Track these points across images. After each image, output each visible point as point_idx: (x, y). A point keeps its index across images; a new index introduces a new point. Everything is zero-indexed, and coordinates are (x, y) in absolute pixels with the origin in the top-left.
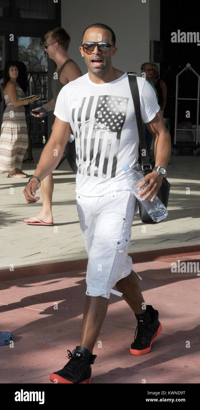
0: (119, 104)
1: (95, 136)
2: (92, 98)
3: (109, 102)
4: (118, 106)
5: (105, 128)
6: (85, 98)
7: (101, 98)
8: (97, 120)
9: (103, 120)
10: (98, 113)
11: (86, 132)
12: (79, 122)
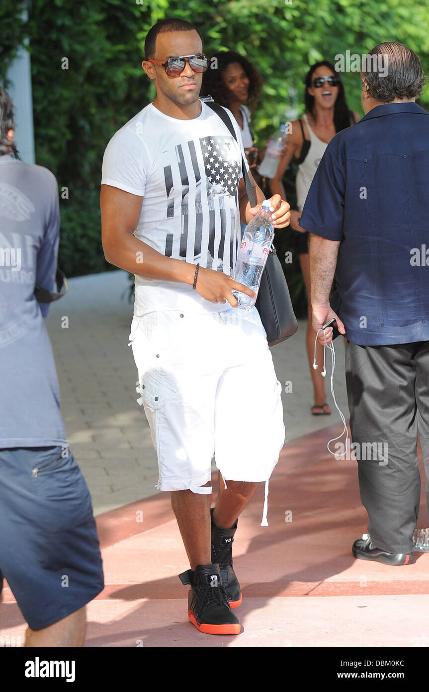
1: (213, 206)
2: (191, 145)
3: (217, 147)
4: (230, 152)
5: (223, 190)
6: (180, 147)
10: (209, 167)
11: (198, 202)
12: (185, 187)
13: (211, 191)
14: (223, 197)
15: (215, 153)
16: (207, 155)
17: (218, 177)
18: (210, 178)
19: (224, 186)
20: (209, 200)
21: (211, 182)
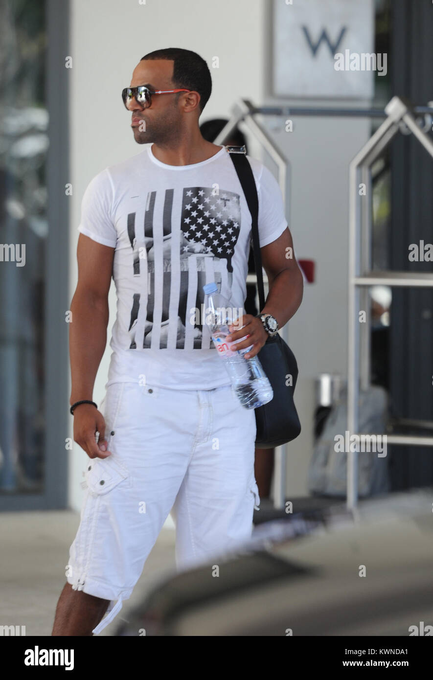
0: (225, 206)
1: (187, 265)
2: (169, 194)
3: (207, 200)
4: (224, 209)
5: (204, 250)
6: (154, 194)
7: (189, 193)
10: (187, 221)
11: (167, 259)
12: (148, 239)
13: (186, 249)
14: (203, 258)
15: (201, 207)
16: (188, 207)
17: (199, 234)
18: (187, 234)
19: (207, 245)
20: (182, 259)
21: (189, 239)
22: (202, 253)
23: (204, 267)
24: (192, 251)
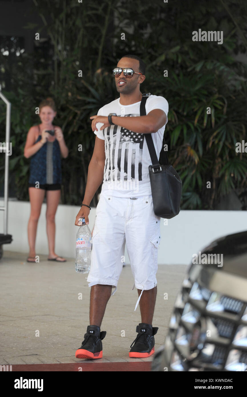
1: (121, 147)
8: (123, 134)
9: (127, 134)
11: (115, 144)
12: (108, 136)
13: (122, 140)
14: (129, 143)
20: (120, 144)
22: (129, 141)
23: (129, 147)
24: (124, 141)
